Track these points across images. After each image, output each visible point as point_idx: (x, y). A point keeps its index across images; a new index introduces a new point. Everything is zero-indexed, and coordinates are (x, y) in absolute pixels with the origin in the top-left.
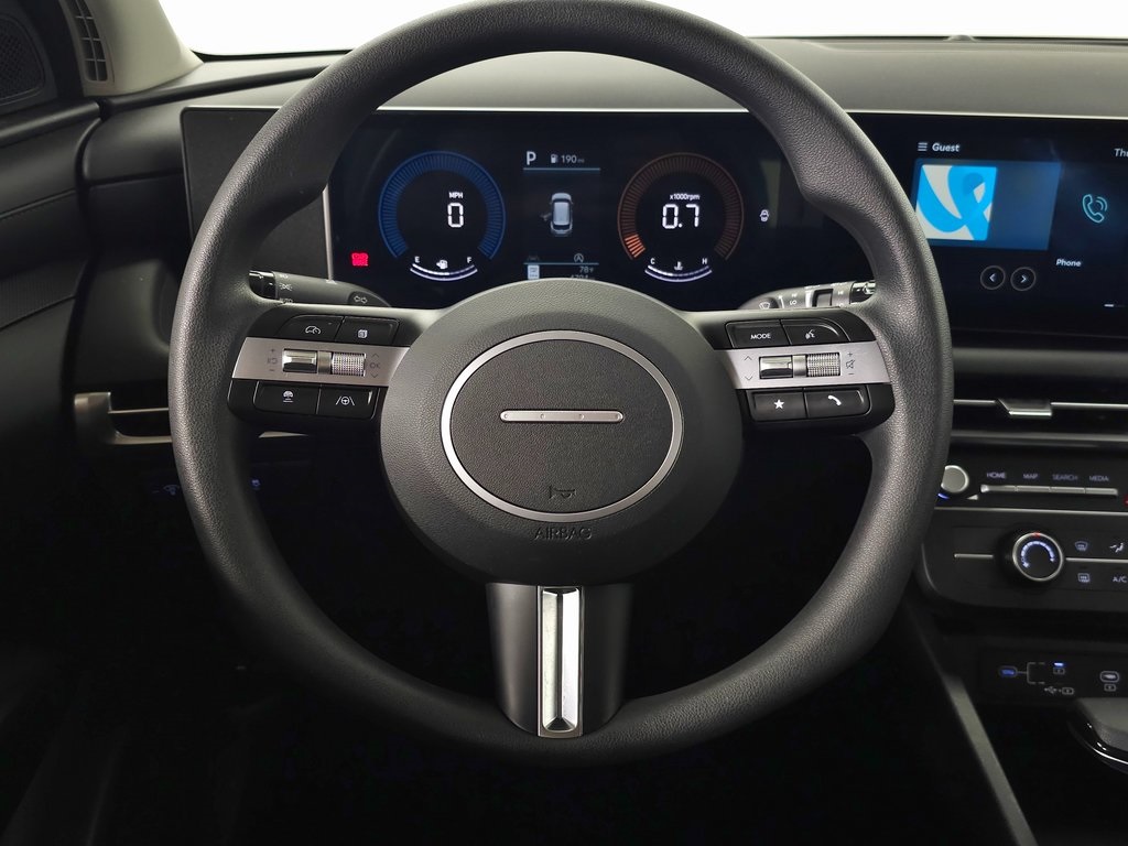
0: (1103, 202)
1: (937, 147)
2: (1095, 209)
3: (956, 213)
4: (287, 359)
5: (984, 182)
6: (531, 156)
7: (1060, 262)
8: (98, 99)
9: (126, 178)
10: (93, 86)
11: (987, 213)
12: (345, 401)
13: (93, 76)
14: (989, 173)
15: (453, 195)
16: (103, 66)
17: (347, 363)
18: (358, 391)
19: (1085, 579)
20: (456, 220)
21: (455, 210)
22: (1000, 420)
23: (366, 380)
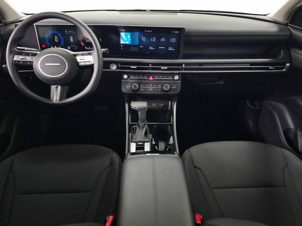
0: (144, 38)
1: (122, 30)
2: (144, 39)
3: (126, 40)
4: (21, 58)
5: (129, 35)
6: (66, 31)
7: (140, 47)
8: (4, 23)
9: (6, 35)
10: (3, 21)
11: (130, 40)
12: (29, 63)
13: (3, 19)
14: (129, 34)
15: (55, 37)
16: (4, 18)
17: (28, 58)
18: (30, 62)
19: (142, 90)
20: (57, 40)
21: (56, 39)
22: (130, 68)
23: (31, 60)
